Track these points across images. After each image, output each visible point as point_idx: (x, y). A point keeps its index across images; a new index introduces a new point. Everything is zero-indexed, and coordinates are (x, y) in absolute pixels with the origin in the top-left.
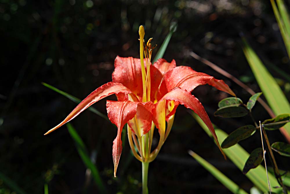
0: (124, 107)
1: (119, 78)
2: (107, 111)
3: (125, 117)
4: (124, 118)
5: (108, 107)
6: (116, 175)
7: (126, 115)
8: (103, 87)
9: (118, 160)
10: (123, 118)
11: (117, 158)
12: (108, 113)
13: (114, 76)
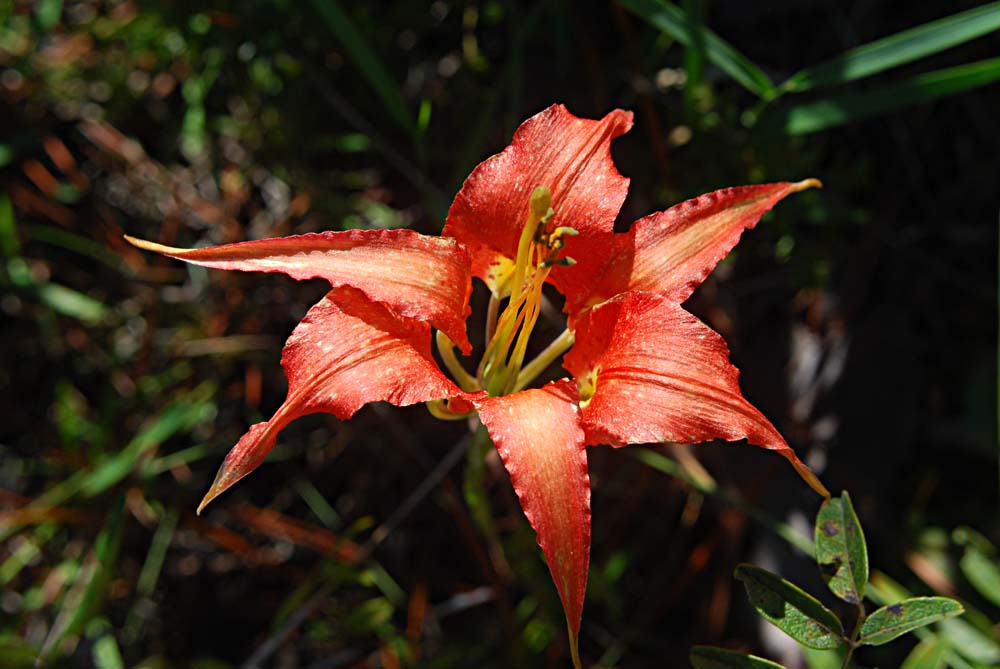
0: (338, 370)
1: (489, 195)
2: (290, 334)
3: (315, 401)
4: (308, 403)
5: (310, 322)
6: (202, 512)
7: (319, 401)
8: (362, 234)
9: (230, 481)
10: (308, 399)
11: (232, 476)
12: (288, 342)
13: (480, 176)
